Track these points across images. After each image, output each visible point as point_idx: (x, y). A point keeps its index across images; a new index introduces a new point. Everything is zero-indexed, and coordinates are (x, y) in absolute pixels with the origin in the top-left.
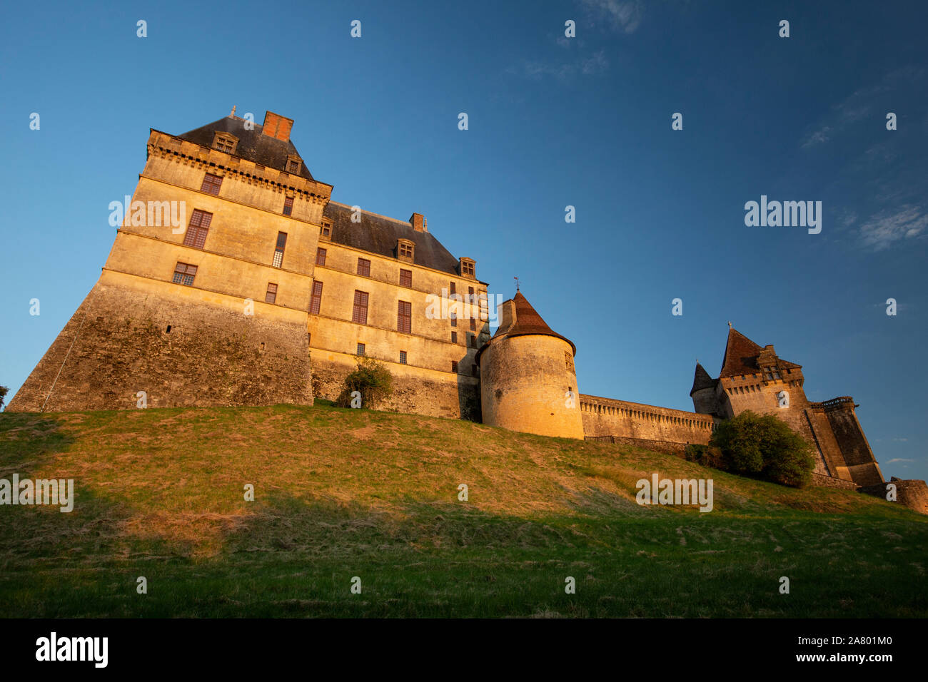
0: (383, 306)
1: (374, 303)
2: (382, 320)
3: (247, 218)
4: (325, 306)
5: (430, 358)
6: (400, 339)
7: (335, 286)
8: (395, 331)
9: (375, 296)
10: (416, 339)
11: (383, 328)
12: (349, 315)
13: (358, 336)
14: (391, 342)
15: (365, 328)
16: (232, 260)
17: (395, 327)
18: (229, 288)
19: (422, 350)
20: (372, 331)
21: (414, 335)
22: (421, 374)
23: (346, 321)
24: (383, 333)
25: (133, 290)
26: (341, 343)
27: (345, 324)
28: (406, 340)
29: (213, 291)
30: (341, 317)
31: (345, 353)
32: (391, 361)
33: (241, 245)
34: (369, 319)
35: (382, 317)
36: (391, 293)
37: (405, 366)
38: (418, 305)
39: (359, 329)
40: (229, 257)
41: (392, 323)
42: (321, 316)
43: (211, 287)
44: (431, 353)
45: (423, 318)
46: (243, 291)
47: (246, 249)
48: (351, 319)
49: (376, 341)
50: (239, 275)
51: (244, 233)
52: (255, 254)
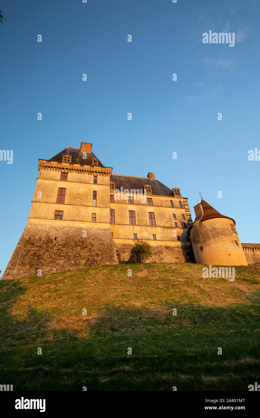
0: (142, 216)
1: (138, 215)
2: (142, 222)
3: (79, 187)
4: (117, 219)
5: (167, 236)
6: (152, 229)
7: (120, 210)
8: (149, 226)
9: (138, 212)
10: (159, 229)
11: (143, 226)
12: (128, 222)
13: (133, 231)
14: (148, 231)
15: (135, 227)
16: (76, 206)
17: (149, 224)
18: (77, 218)
19: (162, 233)
20: (139, 228)
21: (158, 226)
22: (163, 244)
23: (127, 225)
24: (144, 228)
25: (40, 225)
26: (126, 235)
27: (127, 226)
28: (154, 229)
29: (71, 220)
30: (125, 224)
31: (128, 239)
32: (149, 240)
33: (79, 199)
34: (137, 222)
35: (143, 220)
36: (145, 210)
37: (156, 241)
38: (157, 213)
39: (133, 227)
40: (75, 205)
41: (147, 223)
42: (116, 224)
43: (70, 219)
44: (167, 233)
45: (160, 218)
46: (83, 218)
47: (81, 201)
48: (129, 224)
49: (141, 232)
50: (80, 212)
51: (79, 194)
52: (85, 202)
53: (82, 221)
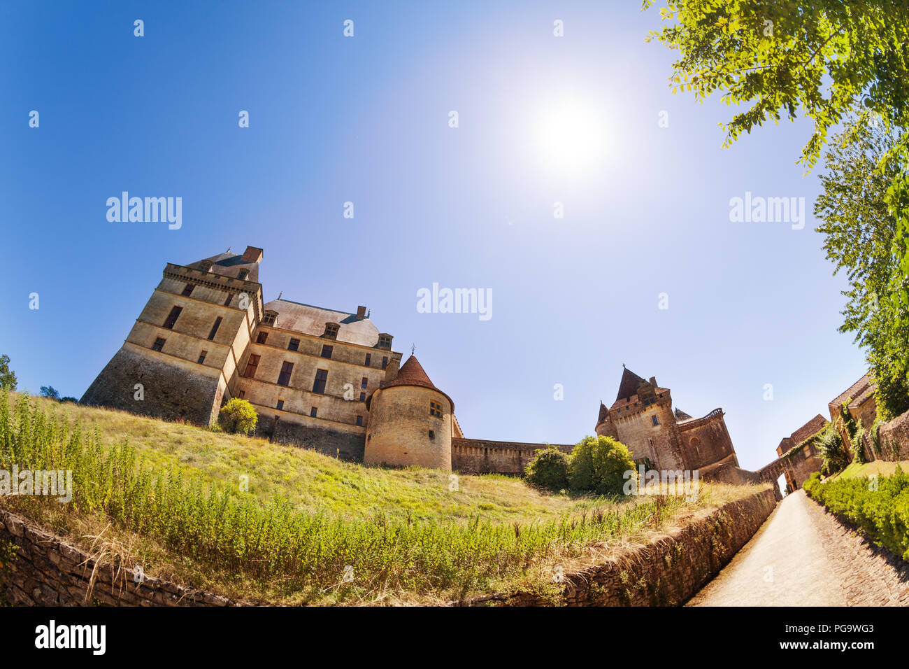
0: (303, 373)
1: (297, 371)
2: (301, 383)
3: (201, 309)
4: (259, 372)
5: (338, 413)
6: (313, 398)
7: (269, 358)
8: (310, 392)
9: (299, 365)
10: (327, 398)
11: (300, 389)
12: (276, 379)
13: (279, 395)
14: (305, 400)
15: (286, 389)
16: (185, 336)
17: (311, 388)
18: (178, 353)
19: (331, 407)
20: (291, 392)
21: (326, 395)
22: (326, 425)
23: (271, 383)
24: (300, 393)
26: (265, 399)
27: (271, 386)
28: (319, 398)
29: (170, 355)
30: (269, 381)
31: (267, 407)
32: (304, 414)
33: (192, 326)
34: (290, 382)
35: (302, 381)
36: (312, 363)
37: (314, 419)
38: (333, 372)
39: (282, 389)
40: (184, 333)
41: (309, 386)
42: (255, 380)
43: (169, 352)
44: (339, 409)
45: (336, 382)
46: (186, 355)
47: (195, 329)
48: (276, 382)
49: (293, 399)
50: (186, 345)
51: (196, 319)
52: (199, 332)
53: (183, 358)
